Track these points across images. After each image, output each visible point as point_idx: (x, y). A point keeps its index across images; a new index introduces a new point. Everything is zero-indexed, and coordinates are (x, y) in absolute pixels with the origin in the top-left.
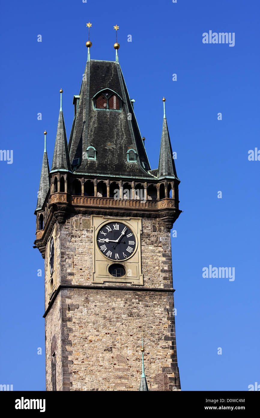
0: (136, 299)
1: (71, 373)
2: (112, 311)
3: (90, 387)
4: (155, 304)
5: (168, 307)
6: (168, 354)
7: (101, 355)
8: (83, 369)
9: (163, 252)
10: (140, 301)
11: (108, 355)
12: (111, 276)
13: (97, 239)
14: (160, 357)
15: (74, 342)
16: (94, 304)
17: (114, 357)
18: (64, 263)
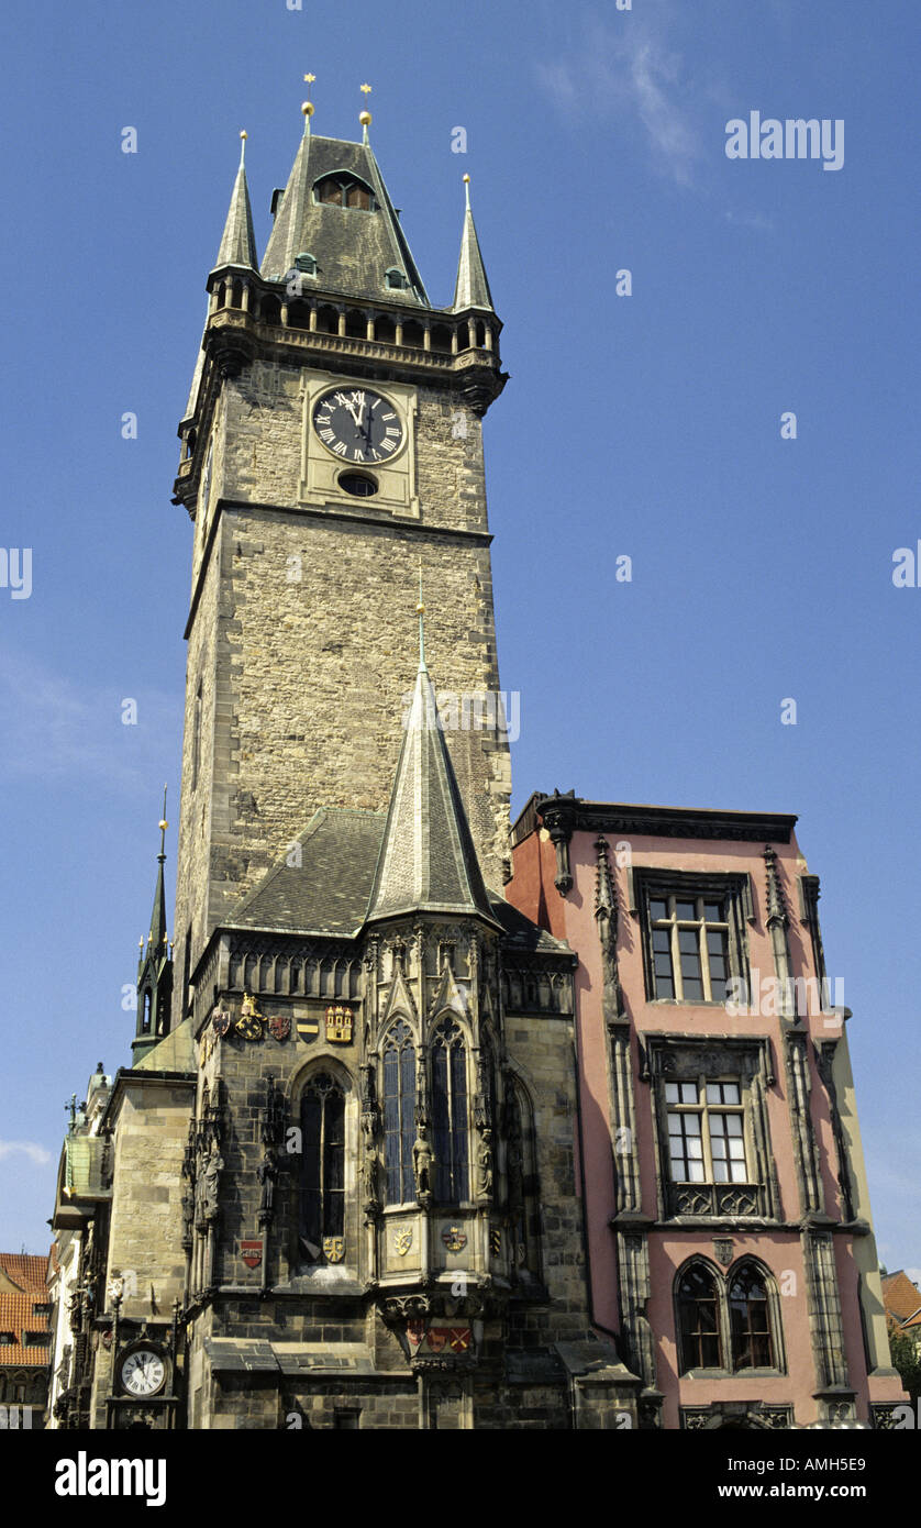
0: (402, 546)
1: (236, 695)
2: (345, 567)
3: (282, 731)
4: (448, 561)
5: (476, 571)
6: (479, 670)
7: (313, 660)
8: (267, 687)
9: (466, 458)
10: (410, 551)
11: (331, 661)
12: (343, 493)
13: (315, 416)
14: (458, 676)
15: (249, 626)
16: (301, 548)
17: (347, 667)
18: (233, 456)
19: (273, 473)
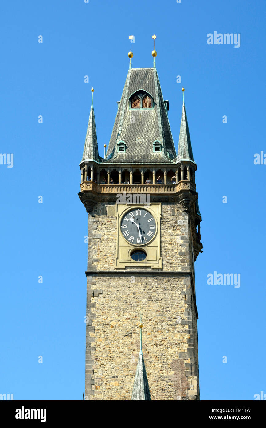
0: (155, 282)
1: (93, 360)
2: (133, 296)
3: (110, 375)
4: (173, 287)
5: (185, 290)
6: (185, 338)
7: (121, 341)
8: (104, 356)
9: (181, 235)
10: (159, 284)
11: (128, 341)
12: (132, 261)
13: (121, 225)
14: (177, 342)
15: (97, 328)
16: (116, 289)
17: (134, 342)
18: (91, 250)
19: (106, 255)
